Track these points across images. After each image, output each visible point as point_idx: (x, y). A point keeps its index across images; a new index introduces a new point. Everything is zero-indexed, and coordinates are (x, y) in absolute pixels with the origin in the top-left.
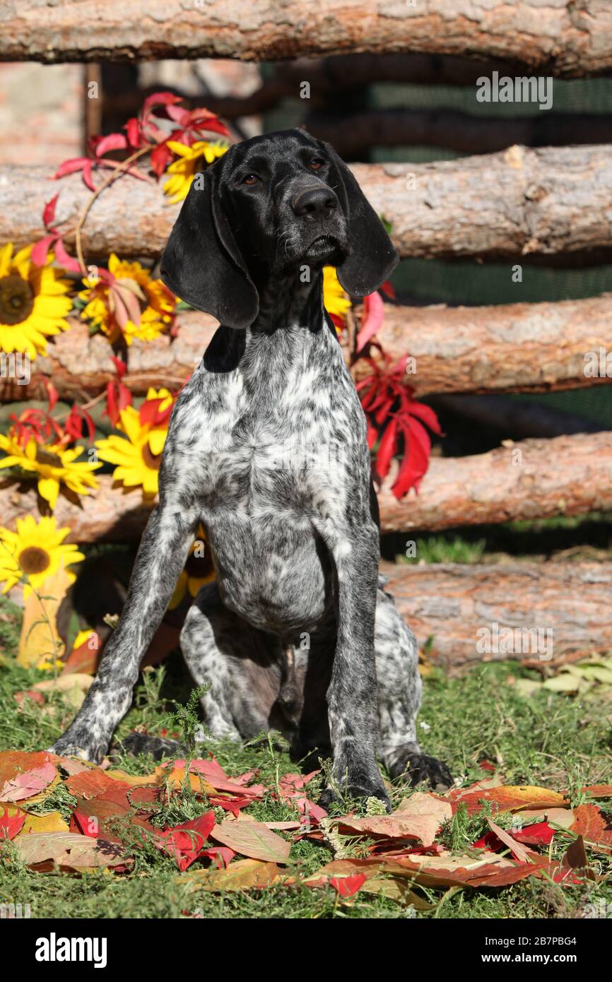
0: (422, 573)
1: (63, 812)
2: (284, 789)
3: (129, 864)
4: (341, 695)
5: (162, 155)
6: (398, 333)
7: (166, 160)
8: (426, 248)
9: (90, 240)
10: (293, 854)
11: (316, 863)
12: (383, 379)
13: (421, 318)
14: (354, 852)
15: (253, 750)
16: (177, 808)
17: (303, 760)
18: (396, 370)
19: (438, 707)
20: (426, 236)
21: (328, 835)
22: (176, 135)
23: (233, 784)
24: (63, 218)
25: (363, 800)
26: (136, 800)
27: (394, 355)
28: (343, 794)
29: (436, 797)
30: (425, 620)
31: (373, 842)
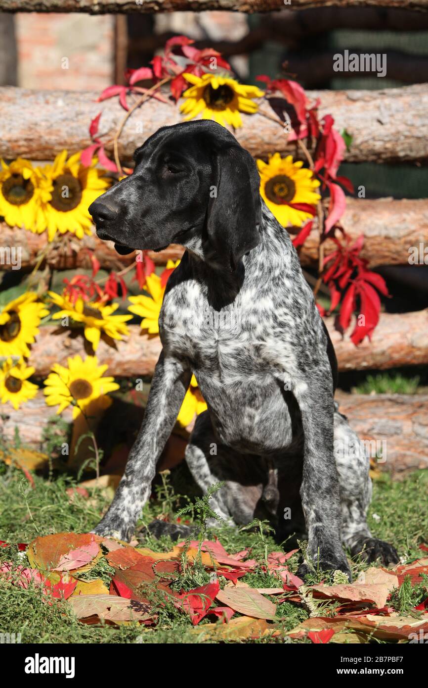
0: (373, 401)
1: (104, 579)
2: (271, 563)
3: (155, 618)
4: (310, 492)
5: (179, 84)
6: (356, 219)
7: (182, 87)
8: (378, 154)
9: (125, 148)
10: (278, 613)
11: (296, 620)
12: (344, 254)
13: (373, 208)
14: (325, 612)
15: (246, 534)
16: (191, 577)
17: (284, 542)
18: (355, 247)
19: (386, 503)
20: (378, 146)
21: (305, 599)
22: (189, 68)
23: (231, 559)
24: (105, 131)
25: (331, 572)
26: (159, 570)
27: (353, 236)
28: (316, 568)
29: (386, 571)
30: (375, 436)
31: (339, 604)
